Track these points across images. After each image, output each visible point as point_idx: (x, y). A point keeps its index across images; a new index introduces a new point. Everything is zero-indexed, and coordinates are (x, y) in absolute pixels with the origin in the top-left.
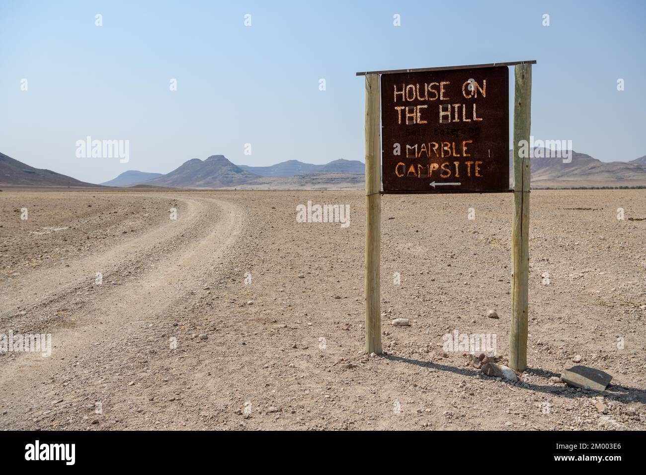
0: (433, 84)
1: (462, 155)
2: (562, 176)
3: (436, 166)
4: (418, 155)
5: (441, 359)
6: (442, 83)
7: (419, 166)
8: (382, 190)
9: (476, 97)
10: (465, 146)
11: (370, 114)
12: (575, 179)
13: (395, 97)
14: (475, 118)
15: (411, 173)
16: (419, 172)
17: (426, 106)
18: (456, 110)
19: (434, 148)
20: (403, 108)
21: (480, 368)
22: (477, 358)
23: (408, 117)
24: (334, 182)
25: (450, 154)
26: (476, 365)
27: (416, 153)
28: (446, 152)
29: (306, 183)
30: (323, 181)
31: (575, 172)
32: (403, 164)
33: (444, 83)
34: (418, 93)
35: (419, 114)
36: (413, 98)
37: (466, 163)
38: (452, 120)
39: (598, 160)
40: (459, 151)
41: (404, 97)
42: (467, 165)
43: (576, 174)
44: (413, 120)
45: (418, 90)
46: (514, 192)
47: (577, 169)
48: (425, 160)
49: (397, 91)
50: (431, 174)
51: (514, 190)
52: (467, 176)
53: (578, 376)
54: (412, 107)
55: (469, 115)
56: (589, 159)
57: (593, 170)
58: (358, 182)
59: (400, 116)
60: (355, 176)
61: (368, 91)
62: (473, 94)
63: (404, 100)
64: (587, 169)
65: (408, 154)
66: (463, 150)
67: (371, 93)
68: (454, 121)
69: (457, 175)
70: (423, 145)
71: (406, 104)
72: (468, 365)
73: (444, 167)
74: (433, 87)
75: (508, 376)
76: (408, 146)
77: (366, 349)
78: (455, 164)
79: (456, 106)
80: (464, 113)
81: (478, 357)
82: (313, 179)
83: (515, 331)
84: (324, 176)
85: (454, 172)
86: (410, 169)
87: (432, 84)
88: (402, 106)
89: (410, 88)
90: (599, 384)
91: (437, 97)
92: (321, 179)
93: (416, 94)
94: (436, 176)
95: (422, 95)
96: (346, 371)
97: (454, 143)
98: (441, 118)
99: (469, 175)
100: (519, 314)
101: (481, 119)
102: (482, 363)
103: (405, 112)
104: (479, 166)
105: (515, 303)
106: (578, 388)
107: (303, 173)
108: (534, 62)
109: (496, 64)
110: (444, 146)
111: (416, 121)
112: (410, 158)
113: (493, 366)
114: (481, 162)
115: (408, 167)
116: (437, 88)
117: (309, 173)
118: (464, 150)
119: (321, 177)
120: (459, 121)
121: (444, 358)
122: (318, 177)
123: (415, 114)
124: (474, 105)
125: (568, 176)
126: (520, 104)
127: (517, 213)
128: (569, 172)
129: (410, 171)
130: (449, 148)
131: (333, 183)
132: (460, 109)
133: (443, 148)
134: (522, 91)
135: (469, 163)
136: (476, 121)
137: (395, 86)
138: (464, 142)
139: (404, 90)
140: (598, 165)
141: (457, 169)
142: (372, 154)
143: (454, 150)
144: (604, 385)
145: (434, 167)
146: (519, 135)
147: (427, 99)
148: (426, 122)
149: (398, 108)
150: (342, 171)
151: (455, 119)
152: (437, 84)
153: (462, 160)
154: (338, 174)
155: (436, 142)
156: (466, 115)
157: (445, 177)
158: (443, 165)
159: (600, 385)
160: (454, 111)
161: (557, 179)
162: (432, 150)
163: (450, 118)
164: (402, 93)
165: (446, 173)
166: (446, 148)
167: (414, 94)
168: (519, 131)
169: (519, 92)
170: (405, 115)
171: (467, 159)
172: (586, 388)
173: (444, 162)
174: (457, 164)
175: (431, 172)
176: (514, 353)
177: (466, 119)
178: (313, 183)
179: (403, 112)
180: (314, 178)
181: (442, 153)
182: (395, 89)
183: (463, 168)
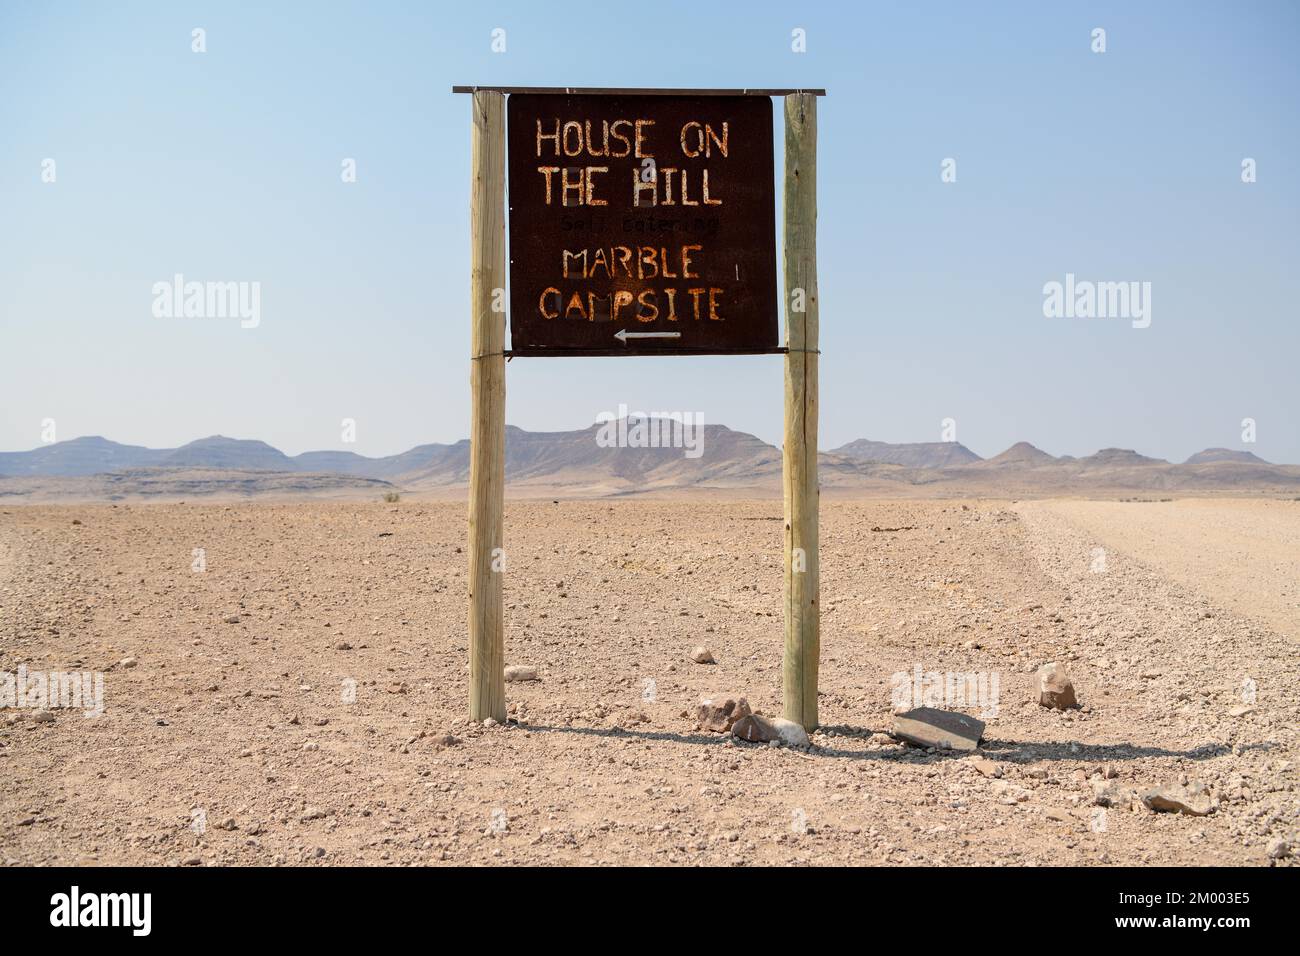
0: (620, 122)
1: (680, 274)
2: (705, 478)
3: (627, 296)
4: (589, 271)
5: (637, 724)
6: (640, 123)
7: (592, 295)
8: (509, 347)
9: (708, 155)
10: (688, 257)
11: (485, 177)
12: (732, 485)
13: (539, 145)
14: (707, 200)
15: (574, 310)
16: (592, 310)
17: (604, 170)
18: (669, 181)
19: (621, 259)
20: (556, 170)
21: (728, 729)
22: (720, 710)
23: (568, 189)
24: (197, 490)
25: (656, 271)
26: (716, 727)
27: (585, 269)
28: (648, 268)
29: (126, 492)
30: (171, 487)
31: (730, 471)
32: (557, 292)
33: (644, 122)
34: (588, 141)
35: (590, 186)
36: (577, 150)
37: (690, 292)
38: (659, 201)
39: (774, 447)
40: (675, 266)
41: (558, 147)
42: (693, 295)
43: (732, 475)
44: (578, 196)
45: (588, 134)
46: (787, 353)
47: (733, 465)
48: (604, 285)
49: (543, 133)
50: (616, 314)
51: (787, 349)
52: (694, 317)
53: (924, 725)
54: (575, 170)
55: (695, 192)
56: (757, 444)
57: (764, 468)
58: (256, 490)
59: (549, 188)
60: (252, 477)
61: (481, 129)
62: (701, 150)
63: (558, 153)
64: (753, 465)
65: (566, 269)
66: (682, 265)
67: (487, 131)
68: (664, 203)
69: (671, 317)
70: (598, 252)
71: (563, 162)
72: (699, 729)
73: (645, 298)
74: (621, 130)
75: (790, 737)
76: (566, 253)
77: (472, 711)
78: (667, 295)
79: (669, 172)
80: (684, 188)
81: (723, 707)
82: (145, 483)
83: (797, 645)
84: (174, 477)
85: (665, 311)
86: (572, 303)
87: (617, 123)
88: (554, 166)
89: (571, 127)
90: (965, 739)
91: (628, 152)
92: (166, 483)
93: (584, 142)
94: (628, 318)
95: (597, 144)
96: (443, 750)
97: (663, 251)
98: (637, 197)
99: (697, 316)
100: (803, 608)
101: (720, 202)
102: (731, 721)
103: (561, 180)
104: (718, 298)
105: (795, 586)
106: (928, 747)
107: (117, 468)
108: (822, 92)
109: (747, 90)
110: (643, 256)
111: (585, 199)
112: (571, 277)
113: (758, 720)
114: (719, 291)
115: (567, 299)
116: (630, 133)
117: (132, 468)
118: (686, 264)
119: (165, 478)
120: (673, 203)
121: (641, 723)
122: (155, 478)
123: (581, 184)
124: (705, 172)
125: (716, 479)
126: (797, 173)
127: (796, 396)
128: (720, 471)
129: (572, 304)
130: (654, 259)
131: (196, 493)
132: (676, 178)
133: (642, 260)
134: (800, 147)
135: (696, 293)
136: (708, 205)
137: (539, 123)
138: (685, 249)
139: (557, 133)
140: (773, 457)
141: (672, 305)
142: (489, 267)
143: (665, 264)
144: (974, 740)
145: (623, 300)
146: (796, 237)
147: (607, 154)
148: (604, 203)
149: (546, 171)
150: (220, 465)
151: (665, 199)
152: (629, 124)
153: (681, 285)
154: (208, 470)
155: (627, 247)
156: (688, 191)
157: (646, 320)
158: (642, 295)
159: (966, 741)
160: (665, 184)
161: (697, 485)
162: (619, 264)
163: (655, 197)
164: (553, 137)
165: (648, 312)
166: (647, 260)
167: (581, 141)
168: (796, 229)
169: (794, 149)
170: (561, 185)
171: (691, 283)
172: (944, 745)
173: (645, 290)
174: (670, 293)
175: (616, 309)
176: (795, 693)
177: (688, 200)
178: (143, 493)
179: (557, 178)
180: (149, 479)
181: (640, 271)
182: (540, 129)
183: (684, 301)
